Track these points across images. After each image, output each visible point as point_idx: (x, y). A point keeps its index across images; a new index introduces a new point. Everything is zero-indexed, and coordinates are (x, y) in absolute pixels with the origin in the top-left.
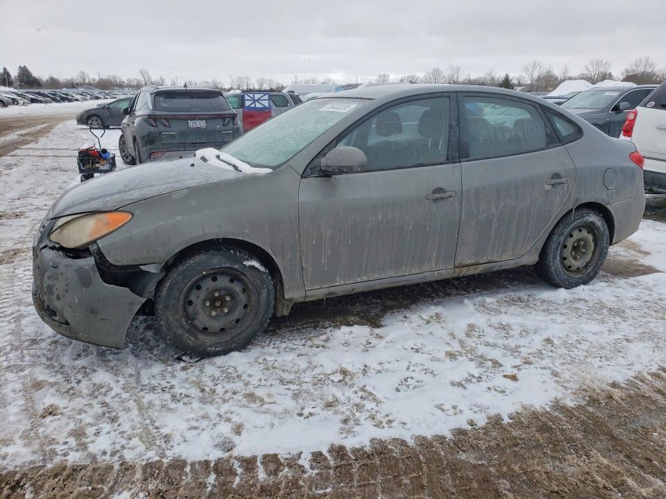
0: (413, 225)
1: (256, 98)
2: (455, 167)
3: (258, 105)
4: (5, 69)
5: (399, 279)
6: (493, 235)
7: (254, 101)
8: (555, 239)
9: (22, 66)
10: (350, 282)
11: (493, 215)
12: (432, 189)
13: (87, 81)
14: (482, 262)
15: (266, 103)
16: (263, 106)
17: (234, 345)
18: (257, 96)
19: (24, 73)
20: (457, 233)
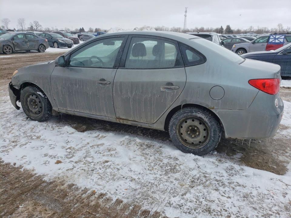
0: (91, 93)
1: (276, 38)
2: (113, 71)
3: (277, 41)
4: (222, 26)
5: (91, 115)
6: (132, 108)
7: (275, 39)
8: (172, 120)
9: (228, 25)
10: (73, 110)
11: (130, 97)
12: (100, 79)
13: (252, 30)
14: (130, 120)
15: (282, 40)
16: (279, 42)
17: (37, 119)
18: (277, 37)
19: (228, 27)
20: (112, 102)
